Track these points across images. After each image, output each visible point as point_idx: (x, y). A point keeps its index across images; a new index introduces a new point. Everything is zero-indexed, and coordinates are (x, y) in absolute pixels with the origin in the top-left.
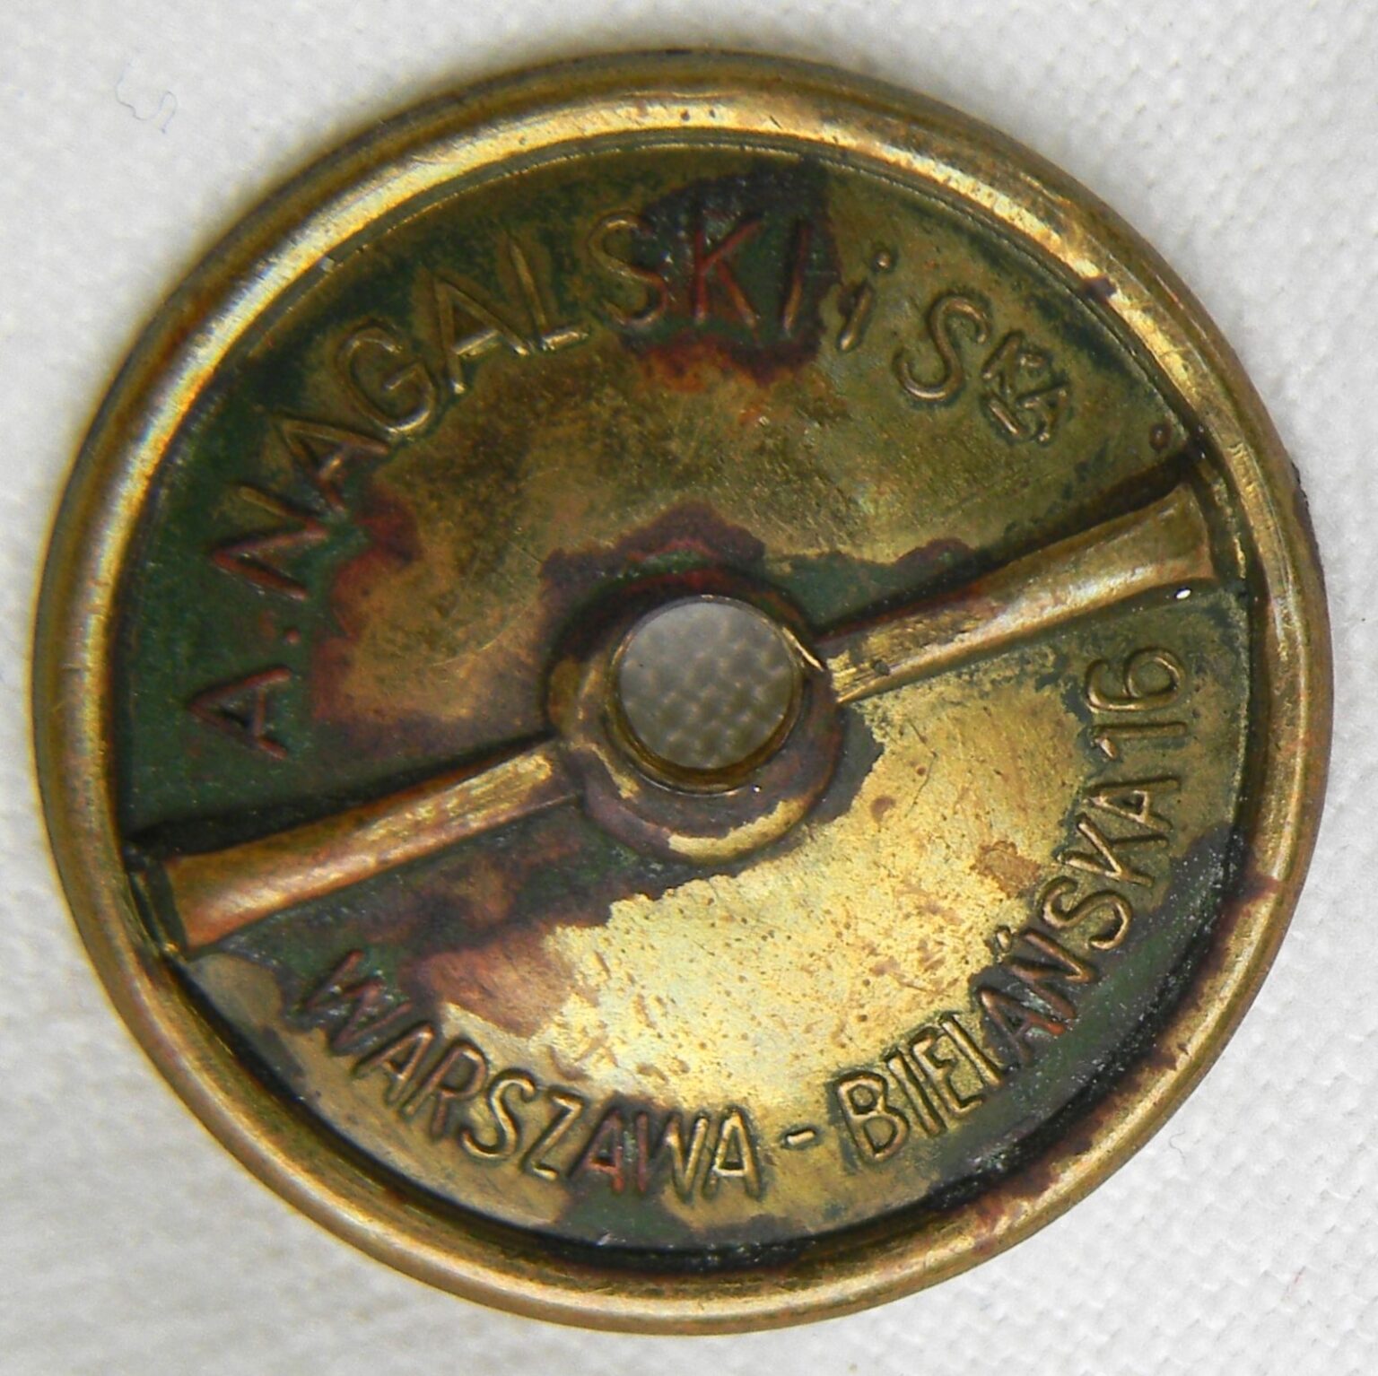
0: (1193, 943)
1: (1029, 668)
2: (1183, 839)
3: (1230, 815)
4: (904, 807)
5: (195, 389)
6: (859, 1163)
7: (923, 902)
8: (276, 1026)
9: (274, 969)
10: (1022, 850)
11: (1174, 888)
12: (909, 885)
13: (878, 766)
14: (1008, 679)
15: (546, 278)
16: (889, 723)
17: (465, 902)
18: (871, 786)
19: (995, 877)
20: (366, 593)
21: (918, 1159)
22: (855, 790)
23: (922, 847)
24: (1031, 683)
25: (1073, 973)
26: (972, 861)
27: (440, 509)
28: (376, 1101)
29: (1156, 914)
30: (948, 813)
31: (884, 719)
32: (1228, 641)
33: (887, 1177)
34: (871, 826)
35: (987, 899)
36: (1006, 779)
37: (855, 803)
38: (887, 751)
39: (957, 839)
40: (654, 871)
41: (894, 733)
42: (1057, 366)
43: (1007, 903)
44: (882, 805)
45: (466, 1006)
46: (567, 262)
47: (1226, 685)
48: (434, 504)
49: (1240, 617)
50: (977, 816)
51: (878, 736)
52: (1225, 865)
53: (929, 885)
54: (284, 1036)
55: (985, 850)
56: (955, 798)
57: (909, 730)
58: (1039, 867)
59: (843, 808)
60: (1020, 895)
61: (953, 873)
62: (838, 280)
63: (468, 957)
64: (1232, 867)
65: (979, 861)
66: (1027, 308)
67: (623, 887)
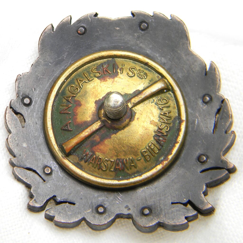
0: (177, 130)
1: (150, 101)
2: (173, 118)
3: (177, 115)
4: (140, 118)
5: (54, 96)
6: (146, 161)
7: (145, 128)
8: (79, 162)
9: (77, 155)
10: (155, 121)
11: (173, 124)
12: (143, 127)
13: (136, 115)
14: (148, 103)
15: (88, 75)
16: (137, 110)
17: (95, 140)
18: (136, 117)
19: (153, 124)
20: (77, 110)
21: (153, 160)
22: (134, 118)
23: (143, 122)
24: (151, 103)
25: (164, 134)
26: (149, 123)
27: (83, 100)
28: (91, 167)
29: (172, 127)
30: (145, 118)
31: (136, 109)
32: (172, 96)
33: (150, 163)
34: (137, 121)
35: (152, 127)
36: (151, 113)
37: (135, 119)
38: (137, 113)
39: (147, 121)
40: (115, 131)
41: (137, 111)
42: (145, 72)
43: (155, 127)
44: (138, 119)
45: (98, 152)
46: (90, 73)
47: (173, 101)
48: (82, 99)
49: (172, 94)
50: (149, 118)
51: (135, 111)
52: (178, 120)
53: (145, 126)
54: (80, 163)
55: (151, 121)
56: (146, 116)
57: (139, 110)
58: (157, 123)
59: (134, 120)
60: (156, 126)
61: (148, 125)
62: (119, 68)
63: (97, 146)
64: (179, 120)
65: (150, 123)
66: (140, 67)
67: (112, 134)
